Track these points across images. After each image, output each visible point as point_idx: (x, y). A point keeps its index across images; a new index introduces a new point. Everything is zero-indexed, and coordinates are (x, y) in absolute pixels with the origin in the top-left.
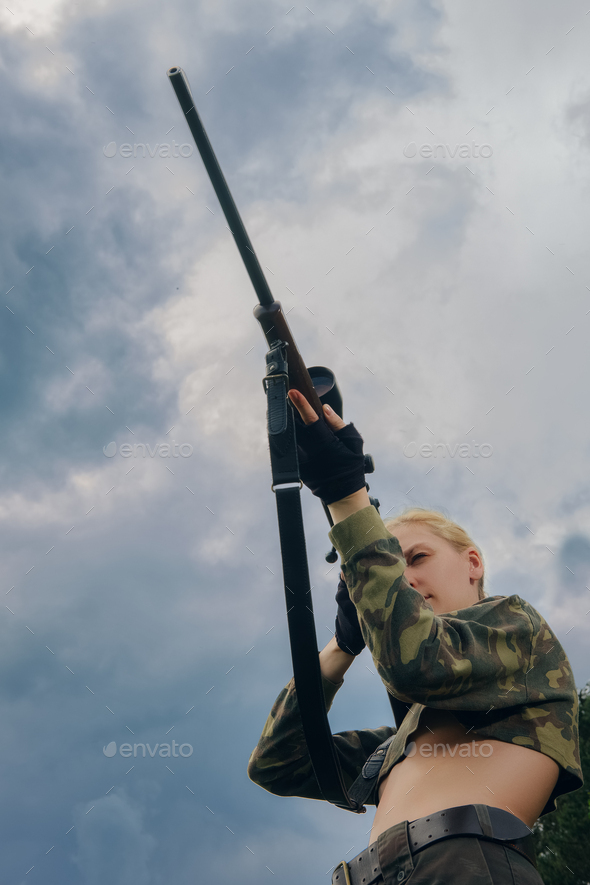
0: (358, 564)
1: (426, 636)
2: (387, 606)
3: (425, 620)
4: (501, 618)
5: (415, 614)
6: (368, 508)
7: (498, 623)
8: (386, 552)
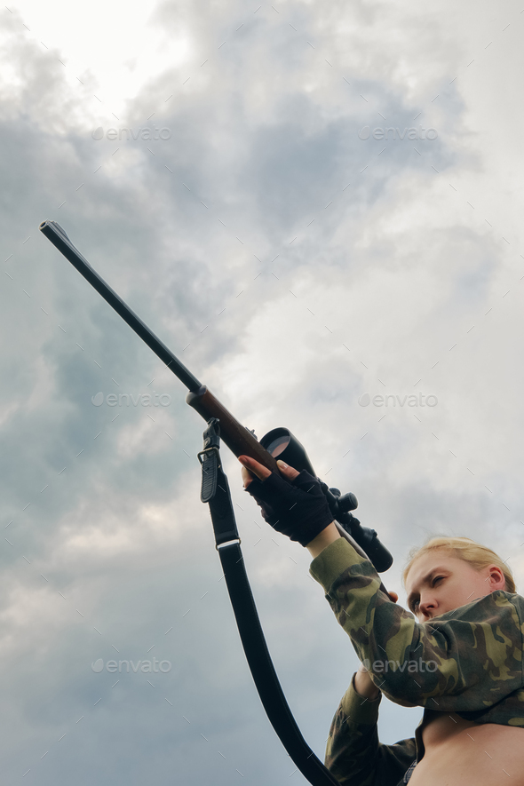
0: (338, 591)
1: (409, 642)
2: (367, 622)
3: (407, 628)
4: (487, 612)
5: (396, 624)
6: (338, 540)
7: (482, 618)
8: (359, 575)
